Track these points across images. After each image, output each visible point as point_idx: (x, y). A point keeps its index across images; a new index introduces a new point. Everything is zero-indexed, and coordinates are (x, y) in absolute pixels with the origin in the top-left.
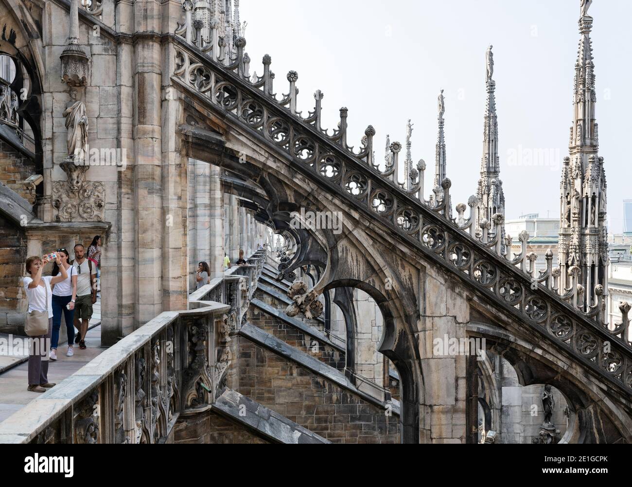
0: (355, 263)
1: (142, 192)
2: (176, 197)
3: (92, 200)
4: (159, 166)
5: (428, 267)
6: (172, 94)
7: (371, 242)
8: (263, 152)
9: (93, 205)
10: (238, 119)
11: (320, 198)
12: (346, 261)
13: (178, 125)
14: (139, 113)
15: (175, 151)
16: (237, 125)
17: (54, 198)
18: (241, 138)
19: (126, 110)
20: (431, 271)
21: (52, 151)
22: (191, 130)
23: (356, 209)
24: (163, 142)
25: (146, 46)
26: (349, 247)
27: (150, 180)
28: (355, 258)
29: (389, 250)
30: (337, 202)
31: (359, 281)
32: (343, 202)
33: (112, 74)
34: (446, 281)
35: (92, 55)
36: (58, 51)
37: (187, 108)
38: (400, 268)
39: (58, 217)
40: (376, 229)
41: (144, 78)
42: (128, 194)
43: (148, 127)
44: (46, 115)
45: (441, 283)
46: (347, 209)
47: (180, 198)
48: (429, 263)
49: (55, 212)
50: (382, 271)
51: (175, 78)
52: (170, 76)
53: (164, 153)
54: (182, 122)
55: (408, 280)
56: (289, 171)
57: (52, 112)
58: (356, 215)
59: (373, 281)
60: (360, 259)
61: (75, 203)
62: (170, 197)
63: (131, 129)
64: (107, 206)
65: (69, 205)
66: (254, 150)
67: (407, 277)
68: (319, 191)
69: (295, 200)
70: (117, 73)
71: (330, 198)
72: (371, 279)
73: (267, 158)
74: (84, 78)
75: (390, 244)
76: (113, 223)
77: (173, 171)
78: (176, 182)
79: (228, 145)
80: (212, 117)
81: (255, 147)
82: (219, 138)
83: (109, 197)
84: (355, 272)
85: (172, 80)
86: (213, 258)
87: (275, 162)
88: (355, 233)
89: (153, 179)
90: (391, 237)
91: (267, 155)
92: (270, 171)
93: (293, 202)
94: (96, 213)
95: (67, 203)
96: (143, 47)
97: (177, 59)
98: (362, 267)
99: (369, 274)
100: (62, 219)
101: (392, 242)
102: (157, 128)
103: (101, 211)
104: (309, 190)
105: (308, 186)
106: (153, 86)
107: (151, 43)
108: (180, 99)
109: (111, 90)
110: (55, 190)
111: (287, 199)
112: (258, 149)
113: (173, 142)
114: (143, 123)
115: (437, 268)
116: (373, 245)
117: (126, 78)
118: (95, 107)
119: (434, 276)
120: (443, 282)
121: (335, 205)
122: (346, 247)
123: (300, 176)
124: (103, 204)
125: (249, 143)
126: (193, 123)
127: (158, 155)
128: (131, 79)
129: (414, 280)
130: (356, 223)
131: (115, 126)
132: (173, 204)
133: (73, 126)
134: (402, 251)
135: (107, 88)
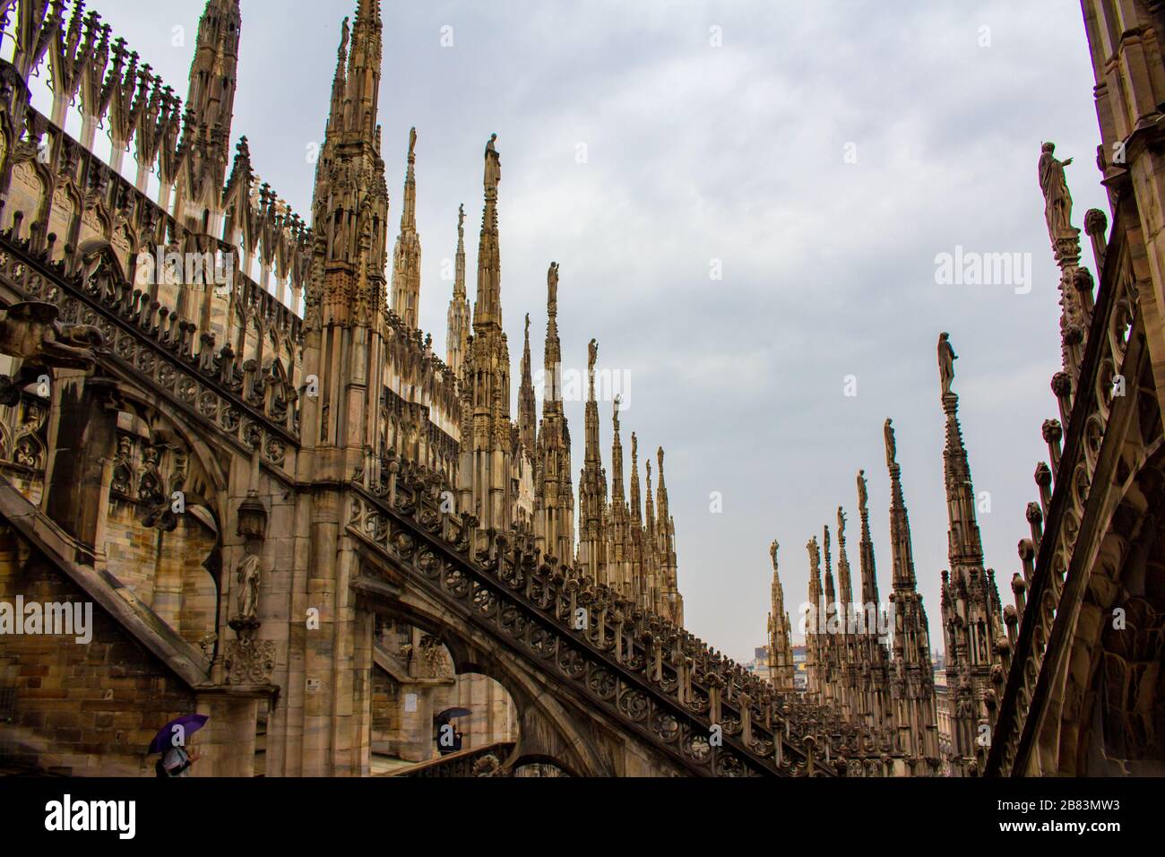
0: (545, 735)
1: (310, 652)
2: (347, 658)
3: (262, 660)
4: (330, 623)
5: (627, 740)
6: (347, 544)
7: (561, 710)
8: (439, 607)
9: (263, 666)
10: (413, 570)
11: (502, 658)
12: (535, 733)
13: (353, 577)
14: (313, 567)
15: (348, 606)
16: (412, 576)
17: (226, 658)
18: (416, 591)
19: (301, 563)
20: (632, 746)
21: (227, 607)
22: (365, 582)
23: (542, 670)
24: (336, 596)
25: (322, 495)
26: (538, 716)
27: (319, 640)
28: (545, 730)
29: (582, 721)
30: (521, 663)
31: (550, 757)
32: (526, 663)
33: (289, 525)
34: (649, 757)
35: (271, 506)
36: (238, 502)
37: (363, 560)
38: (598, 742)
39: (227, 679)
40: (566, 694)
41: (318, 528)
42: (298, 654)
43: (320, 581)
44: (225, 569)
45: (644, 760)
46: (531, 671)
47: (352, 659)
48: (629, 736)
49: (226, 674)
50: (574, 746)
51: (350, 528)
52: (345, 524)
53: (336, 608)
54: (357, 573)
55: (608, 756)
56: (468, 628)
57: (230, 566)
58: (542, 679)
59: (566, 757)
60: (551, 730)
61: (245, 664)
62: (339, 658)
63: (305, 584)
64: (277, 668)
65: (239, 666)
66: (430, 604)
67: (607, 752)
68: (500, 649)
69: (477, 661)
70: (294, 524)
71: (513, 658)
72: (564, 755)
73: (444, 613)
74: (259, 531)
75: (583, 712)
76: (281, 686)
77: (344, 628)
78: (347, 641)
79: (403, 599)
80: (386, 568)
81: (430, 601)
82: (394, 591)
83: (279, 657)
84: (546, 745)
85: (347, 530)
86: (491, 715)
87: (452, 617)
88: (541, 699)
89: (323, 638)
90: (582, 704)
91: (443, 609)
92: (448, 627)
93: (475, 662)
94: (265, 675)
95: (237, 664)
96: (319, 497)
97: (354, 508)
98: (554, 740)
99: (562, 748)
100: (232, 682)
101: (585, 710)
102: (329, 581)
103: (270, 672)
104: (489, 648)
105: (487, 645)
106: (326, 537)
107: (327, 492)
108: (355, 550)
109: (286, 541)
110: (227, 649)
111: (468, 659)
112: (433, 603)
113: (345, 597)
114: (315, 577)
115: (638, 741)
116: (563, 713)
117: (302, 529)
118: (271, 559)
119: (635, 751)
120: (645, 757)
121: (519, 666)
122: (535, 716)
123: (479, 634)
124: (272, 665)
125: (424, 596)
126: (370, 574)
127: (331, 612)
128: (308, 529)
129: (616, 757)
130: (543, 688)
131: (289, 580)
132: (343, 667)
133: (243, 582)
134: (596, 721)
135: (283, 540)
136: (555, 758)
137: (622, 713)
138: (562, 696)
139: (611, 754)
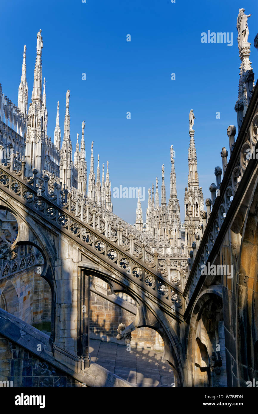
136: (32, 242)
137: (58, 224)
138: (35, 218)
139: (54, 240)
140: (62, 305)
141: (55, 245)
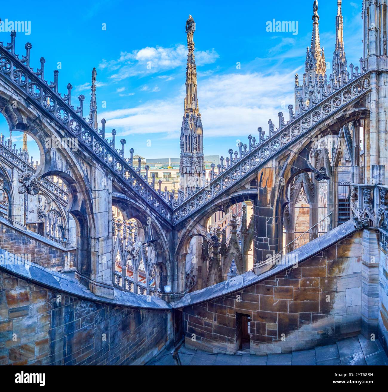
140: (100, 239)
141: (88, 175)
